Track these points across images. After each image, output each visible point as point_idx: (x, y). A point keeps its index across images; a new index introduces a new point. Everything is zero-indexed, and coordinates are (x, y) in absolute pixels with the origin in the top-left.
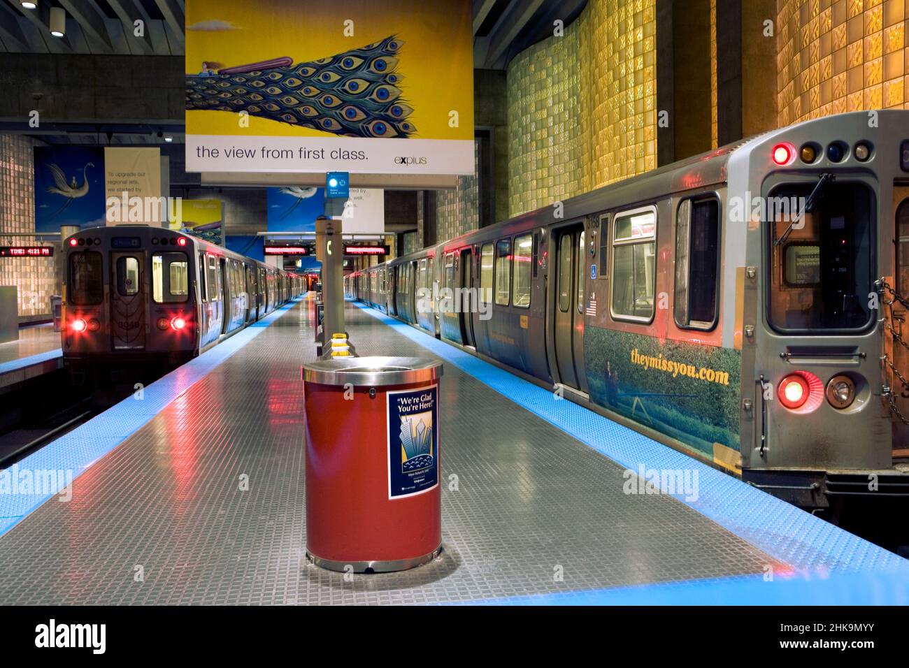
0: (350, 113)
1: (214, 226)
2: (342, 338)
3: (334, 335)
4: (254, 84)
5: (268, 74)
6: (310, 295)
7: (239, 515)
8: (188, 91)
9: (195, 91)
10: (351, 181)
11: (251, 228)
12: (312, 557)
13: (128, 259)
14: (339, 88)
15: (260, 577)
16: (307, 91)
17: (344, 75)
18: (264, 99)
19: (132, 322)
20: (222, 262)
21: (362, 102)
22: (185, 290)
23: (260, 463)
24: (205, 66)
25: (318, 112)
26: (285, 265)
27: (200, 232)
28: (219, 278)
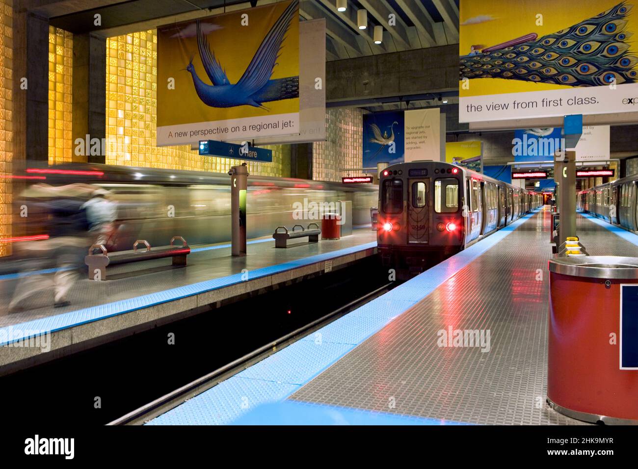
0: (584, 69)
1: (475, 159)
2: (574, 240)
3: (568, 238)
4: (508, 56)
5: (518, 48)
6: (545, 208)
7: (495, 364)
8: (461, 67)
9: (466, 67)
10: (584, 121)
11: (502, 160)
12: (552, 403)
13: (419, 184)
14: (575, 51)
15: (510, 411)
16: (548, 57)
17: (579, 40)
18: (516, 66)
19: (421, 226)
20: (482, 184)
21: (594, 59)
22: (456, 204)
23: (510, 329)
24: (473, 48)
25: (557, 71)
26: (526, 186)
27: (466, 164)
28: (480, 196)
